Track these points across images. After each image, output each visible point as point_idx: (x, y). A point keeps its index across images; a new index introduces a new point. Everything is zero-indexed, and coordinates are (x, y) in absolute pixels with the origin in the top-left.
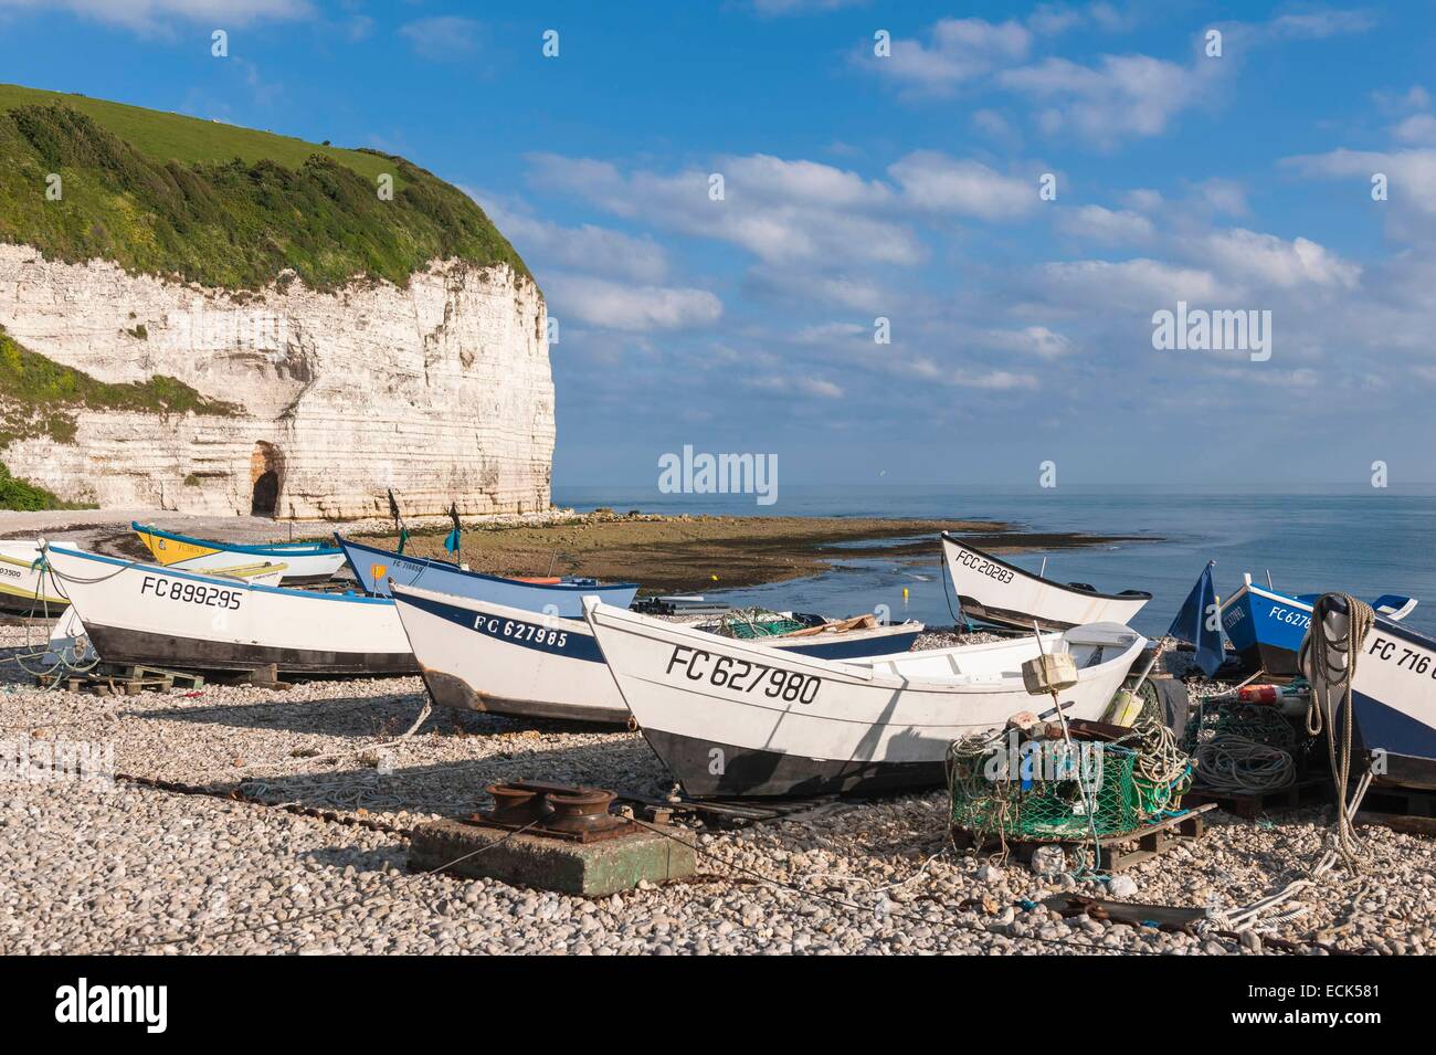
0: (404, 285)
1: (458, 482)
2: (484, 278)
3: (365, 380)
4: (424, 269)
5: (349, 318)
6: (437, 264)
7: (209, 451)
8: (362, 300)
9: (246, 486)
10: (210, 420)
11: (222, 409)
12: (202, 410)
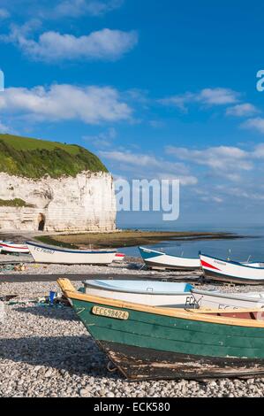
0: (75, 177)
1: (89, 223)
2: (95, 175)
3: (65, 199)
4: (80, 173)
5: (61, 185)
6: (84, 172)
7: (28, 215)
8: (64, 180)
9: (37, 224)
10: (28, 208)
11: (31, 206)
12: (26, 206)
